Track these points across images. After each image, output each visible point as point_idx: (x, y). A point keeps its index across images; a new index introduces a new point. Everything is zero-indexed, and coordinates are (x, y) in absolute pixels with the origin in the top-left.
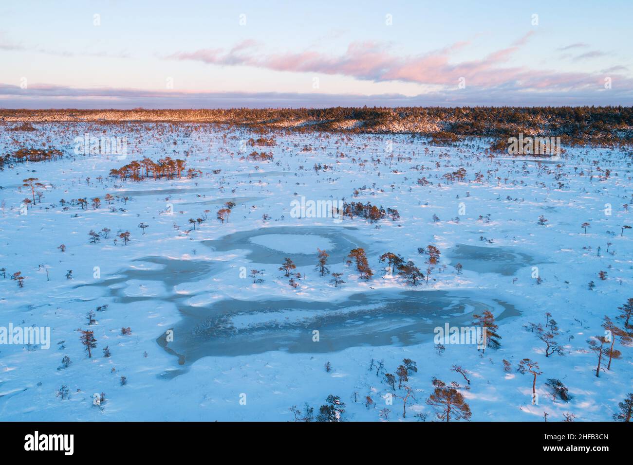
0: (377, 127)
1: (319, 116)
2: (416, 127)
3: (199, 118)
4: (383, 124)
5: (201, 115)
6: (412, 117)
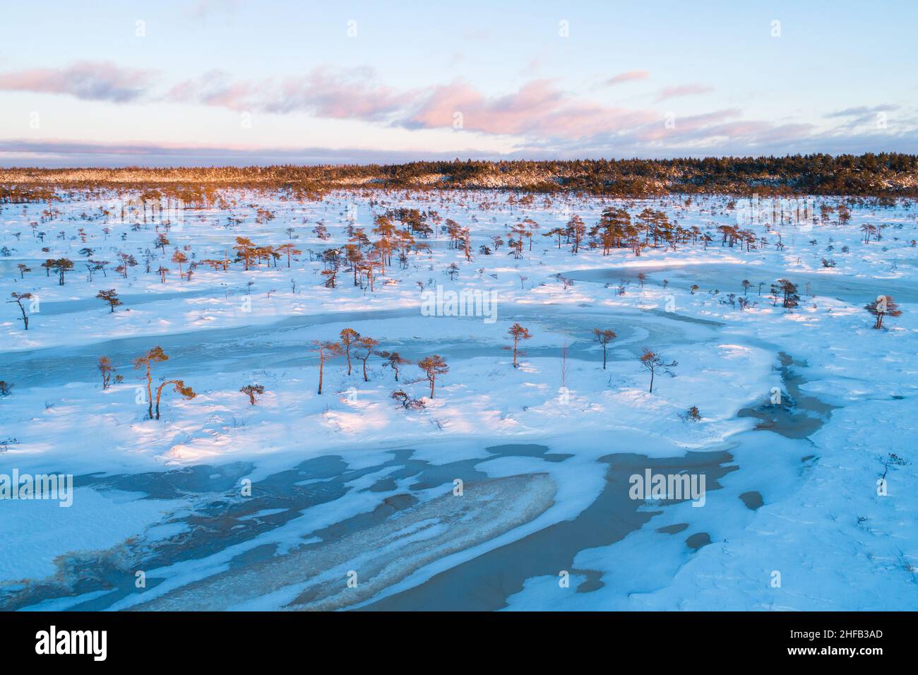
0: (467, 181)
1: (394, 173)
2: (517, 181)
3: (223, 179)
4: (475, 177)
5: (227, 175)
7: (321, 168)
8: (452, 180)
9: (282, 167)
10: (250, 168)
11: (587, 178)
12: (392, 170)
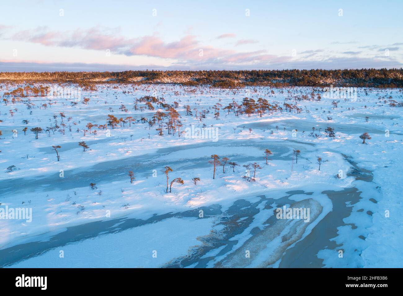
0: (155, 80)
1: (118, 76)
2: (177, 80)
4: (158, 78)
6: (175, 75)
7: (81, 73)
8: (148, 79)
9: (61, 72)
10: (44, 73)
11: (207, 79)
12: (116, 74)
